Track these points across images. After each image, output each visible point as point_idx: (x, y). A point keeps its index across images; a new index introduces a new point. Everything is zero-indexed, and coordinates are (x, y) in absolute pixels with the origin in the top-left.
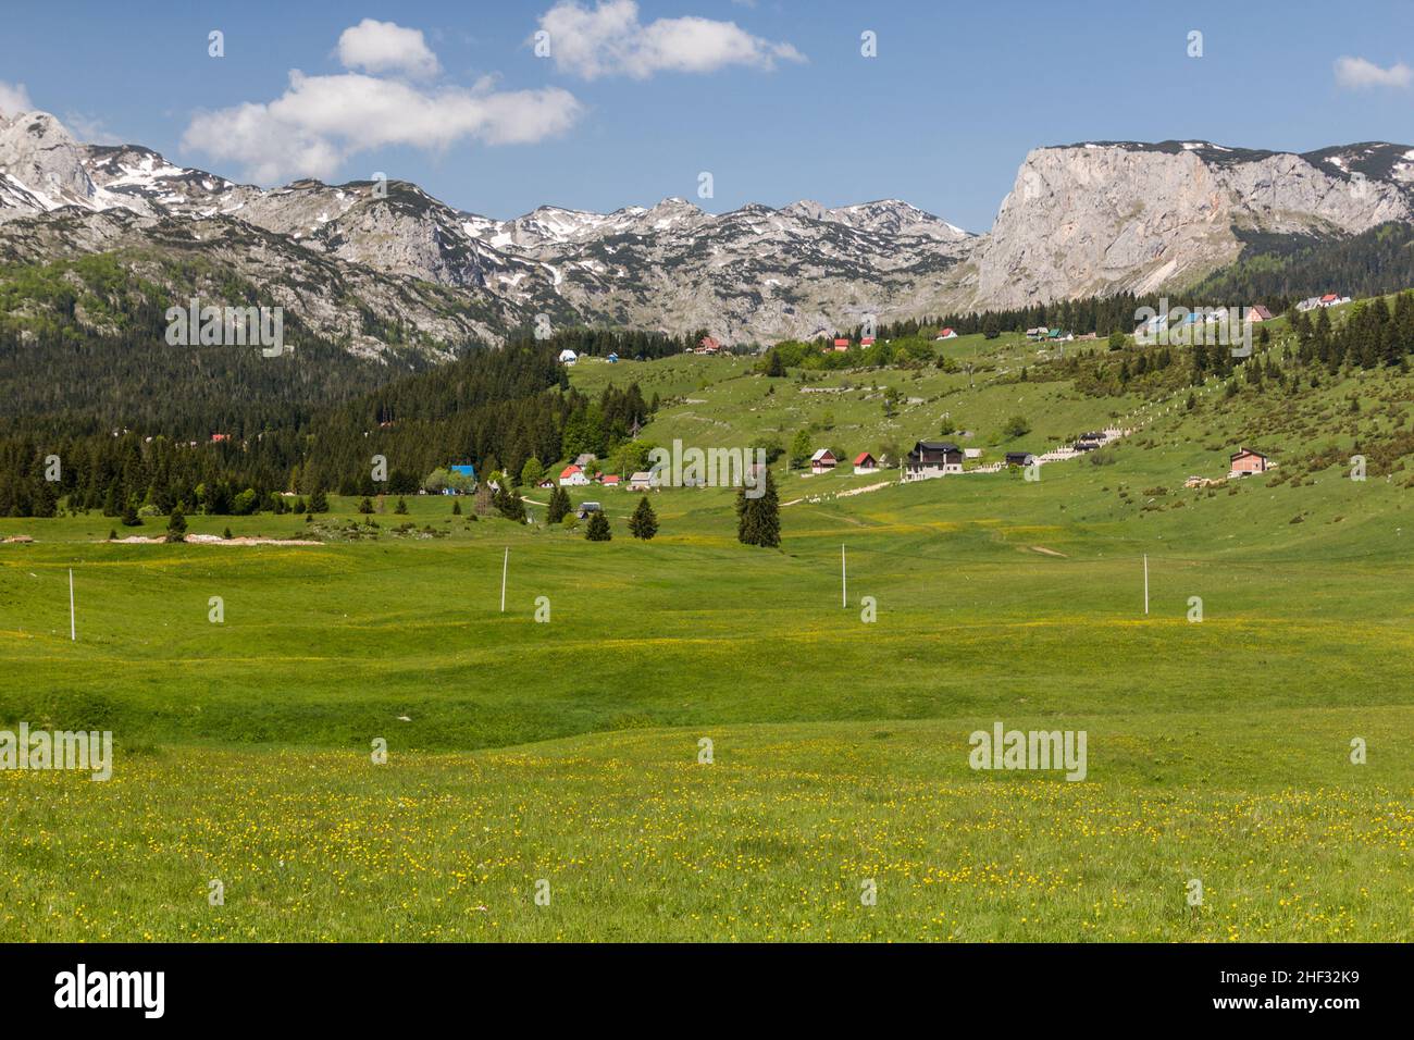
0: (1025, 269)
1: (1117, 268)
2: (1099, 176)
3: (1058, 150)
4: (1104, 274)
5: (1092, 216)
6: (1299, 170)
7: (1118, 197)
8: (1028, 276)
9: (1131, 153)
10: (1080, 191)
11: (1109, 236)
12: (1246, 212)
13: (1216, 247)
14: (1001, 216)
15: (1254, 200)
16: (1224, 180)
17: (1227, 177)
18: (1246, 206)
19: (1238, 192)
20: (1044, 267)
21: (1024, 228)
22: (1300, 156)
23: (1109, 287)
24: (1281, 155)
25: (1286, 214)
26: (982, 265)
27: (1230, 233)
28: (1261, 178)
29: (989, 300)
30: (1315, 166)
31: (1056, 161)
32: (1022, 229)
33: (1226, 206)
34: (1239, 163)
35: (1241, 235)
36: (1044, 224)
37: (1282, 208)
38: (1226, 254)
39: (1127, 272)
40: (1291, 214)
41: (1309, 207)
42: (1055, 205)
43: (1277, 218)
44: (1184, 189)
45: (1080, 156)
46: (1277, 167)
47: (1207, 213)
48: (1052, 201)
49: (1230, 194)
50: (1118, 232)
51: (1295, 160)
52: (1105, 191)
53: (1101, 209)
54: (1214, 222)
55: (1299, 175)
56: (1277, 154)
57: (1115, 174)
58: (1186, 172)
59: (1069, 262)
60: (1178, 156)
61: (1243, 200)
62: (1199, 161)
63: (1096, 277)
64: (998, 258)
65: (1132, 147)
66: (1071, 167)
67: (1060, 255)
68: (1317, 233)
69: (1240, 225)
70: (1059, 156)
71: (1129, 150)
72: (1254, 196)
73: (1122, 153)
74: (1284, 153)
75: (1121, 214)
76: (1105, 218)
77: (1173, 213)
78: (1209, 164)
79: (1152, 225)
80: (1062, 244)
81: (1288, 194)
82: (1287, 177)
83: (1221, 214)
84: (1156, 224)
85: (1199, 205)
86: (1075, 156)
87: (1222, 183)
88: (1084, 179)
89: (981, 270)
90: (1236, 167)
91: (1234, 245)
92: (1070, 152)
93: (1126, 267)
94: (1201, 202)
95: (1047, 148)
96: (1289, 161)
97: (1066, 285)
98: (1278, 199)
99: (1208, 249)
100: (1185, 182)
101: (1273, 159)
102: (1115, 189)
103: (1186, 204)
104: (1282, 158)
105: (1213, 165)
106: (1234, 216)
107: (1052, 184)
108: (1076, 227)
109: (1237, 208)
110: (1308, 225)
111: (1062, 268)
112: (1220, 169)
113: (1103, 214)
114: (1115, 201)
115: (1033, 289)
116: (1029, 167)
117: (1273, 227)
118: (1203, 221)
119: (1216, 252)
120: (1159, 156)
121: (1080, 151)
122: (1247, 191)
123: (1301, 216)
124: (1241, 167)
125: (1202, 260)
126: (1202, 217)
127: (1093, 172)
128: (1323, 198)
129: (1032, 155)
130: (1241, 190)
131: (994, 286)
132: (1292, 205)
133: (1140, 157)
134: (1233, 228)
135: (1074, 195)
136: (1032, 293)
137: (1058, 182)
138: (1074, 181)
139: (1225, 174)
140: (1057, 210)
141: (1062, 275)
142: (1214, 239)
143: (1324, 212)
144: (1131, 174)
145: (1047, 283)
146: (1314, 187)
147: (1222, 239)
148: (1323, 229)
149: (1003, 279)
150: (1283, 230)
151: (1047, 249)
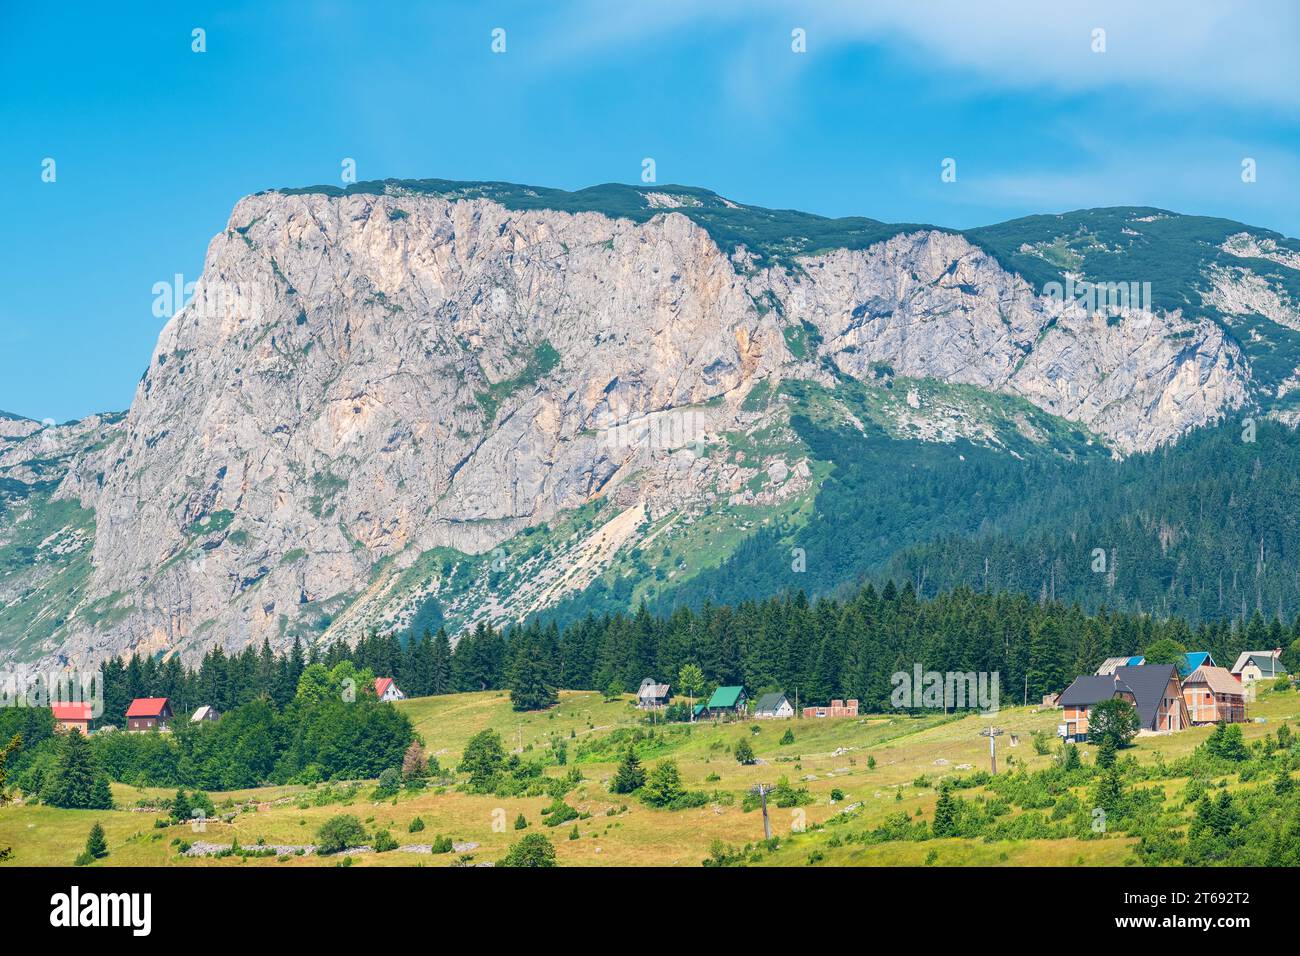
0: (228, 516)
1: (483, 521)
2: (431, 275)
3: (320, 199)
4: (447, 538)
5: (416, 378)
6: (967, 273)
7: (486, 328)
8: (240, 537)
9: (516, 215)
10: (380, 311)
11: (463, 434)
12: (828, 381)
13: (755, 473)
14: (156, 370)
15: (850, 350)
16: (771, 295)
17: (779, 288)
18: (828, 363)
19: (809, 327)
20: (285, 512)
21: (226, 404)
22: (973, 237)
23: (463, 573)
24: (920, 235)
25: (932, 387)
26: (105, 505)
27: (789, 436)
28: (867, 294)
29: (126, 602)
30: (1007, 266)
31: (311, 228)
32: (216, 408)
33: (775, 360)
34: (810, 250)
35: (818, 440)
36: (281, 394)
37: (921, 374)
38: (782, 492)
39: (511, 532)
40: (945, 389)
41: (994, 372)
42: (309, 346)
43: (913, 398)
44: (664, 313)
45: (379, 218)
46: (910, 266)
47: (728, 381)
48: (301, 336)
49: (788, 332)
50: (486, 425)
51: (957, 248)
52: (449, 311)
53: (440, 362)
54: (749, 405)
55: (967, 289)
56: (909, 230)
57: (477, 268)
58: (673, 270)
59: (354, 499)
60: (648, 227)
61: (822, 351)
62: (706, 244)
63: (427, 544)
64: (149, 484)
65: (515, 197)
66: (356, 244)
67: (329, 483)
68: (1019, 442)
69: (816, 412)
70: (323, 215)
71: (511, 207)
72: (850, 339)
73: (493, 213)
74: (928, 228)
75: (494, 378)
76: (450, 384)
77: (637, 379)
78: (732, 252)
79: (580, 408)
80: (334, 453)
81: (939, 337)
82: (937, 291)
83: (763, 386)
84: (589, 403)
85: (704, 358)
86: (365, 216)
87: (765, 302)
88: (390, 279)
89: (102, 517)
90: (804, 261)
91: (802, 468)
92: (353, 205)
93: (505, 519)
94: (712, 349)
95: (287, 192)
96: (940, 251)
97: (347, 565)
98: (913, 351)
99: (734, 478)
100: (669, 296)
101: (901, 244)
102: (479, 308)
103: (672, 356)
104: (924, 242)
105: (740, 254)
106: (798, 390)
107: (302, 285)
108: (372, 409)
109: (805, 371)
110: (991, 420)
111: (335, 518)
112: (763, 264)
113: (443, 374)
114: (475, 341)
115: (252, 571)
116: (238, 243)
117: (903, 420)
118: (715, 402)
119: (755, 485)
120: (596, 226)
121: (380, 206)
122: (833, 324)
123: (974, 394)
124: (818, 259)
125: (715, 507)
126: (712, 391)
127: (414, 260)
128: (1029, 350)
129: (244, 211)
130: (816, 321)
131: (140, 560)
132: (948, 367)
133: (542, 226)
134: (799, 423)
135: (363, 321)
136: (249, 581)
137: (315, 279)
138: (362, 282)
139: (773, 278)
140: (316, 360)
141: (335, 534)
142: (748, 450)
143: (1032, 386)
144: (519, 270)
145: (294, 556)
146: (1006, 321)
147: (767, 452)
148: (1031, 433)
149: (167, 544)
150: (926, 431)
151: (291, 465)
